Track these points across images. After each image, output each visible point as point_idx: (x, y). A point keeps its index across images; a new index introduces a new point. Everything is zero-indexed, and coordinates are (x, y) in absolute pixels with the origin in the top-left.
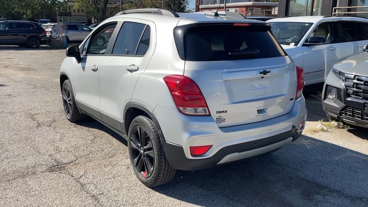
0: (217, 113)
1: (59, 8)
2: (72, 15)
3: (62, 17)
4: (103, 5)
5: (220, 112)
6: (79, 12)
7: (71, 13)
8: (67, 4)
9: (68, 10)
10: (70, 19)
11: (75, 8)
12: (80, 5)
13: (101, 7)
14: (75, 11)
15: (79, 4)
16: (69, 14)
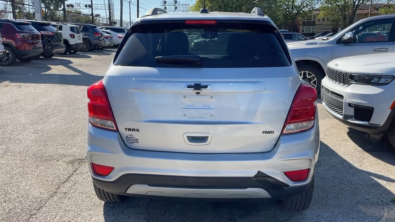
0: (126, 130)
1: (303, 17)
2: (316, 24)
3: (305, 27)
4: (351, 12)
5: (130, 130)
6: (323, 21)
7: (315, 22)
8: (311, 13)
9: (312, 19)
10: (313, 28)
11: (320, 17)
12: (326, 14)
13: (349, 14)
14: (319, 20)
15: (325, 12)
16: (314, 24)
